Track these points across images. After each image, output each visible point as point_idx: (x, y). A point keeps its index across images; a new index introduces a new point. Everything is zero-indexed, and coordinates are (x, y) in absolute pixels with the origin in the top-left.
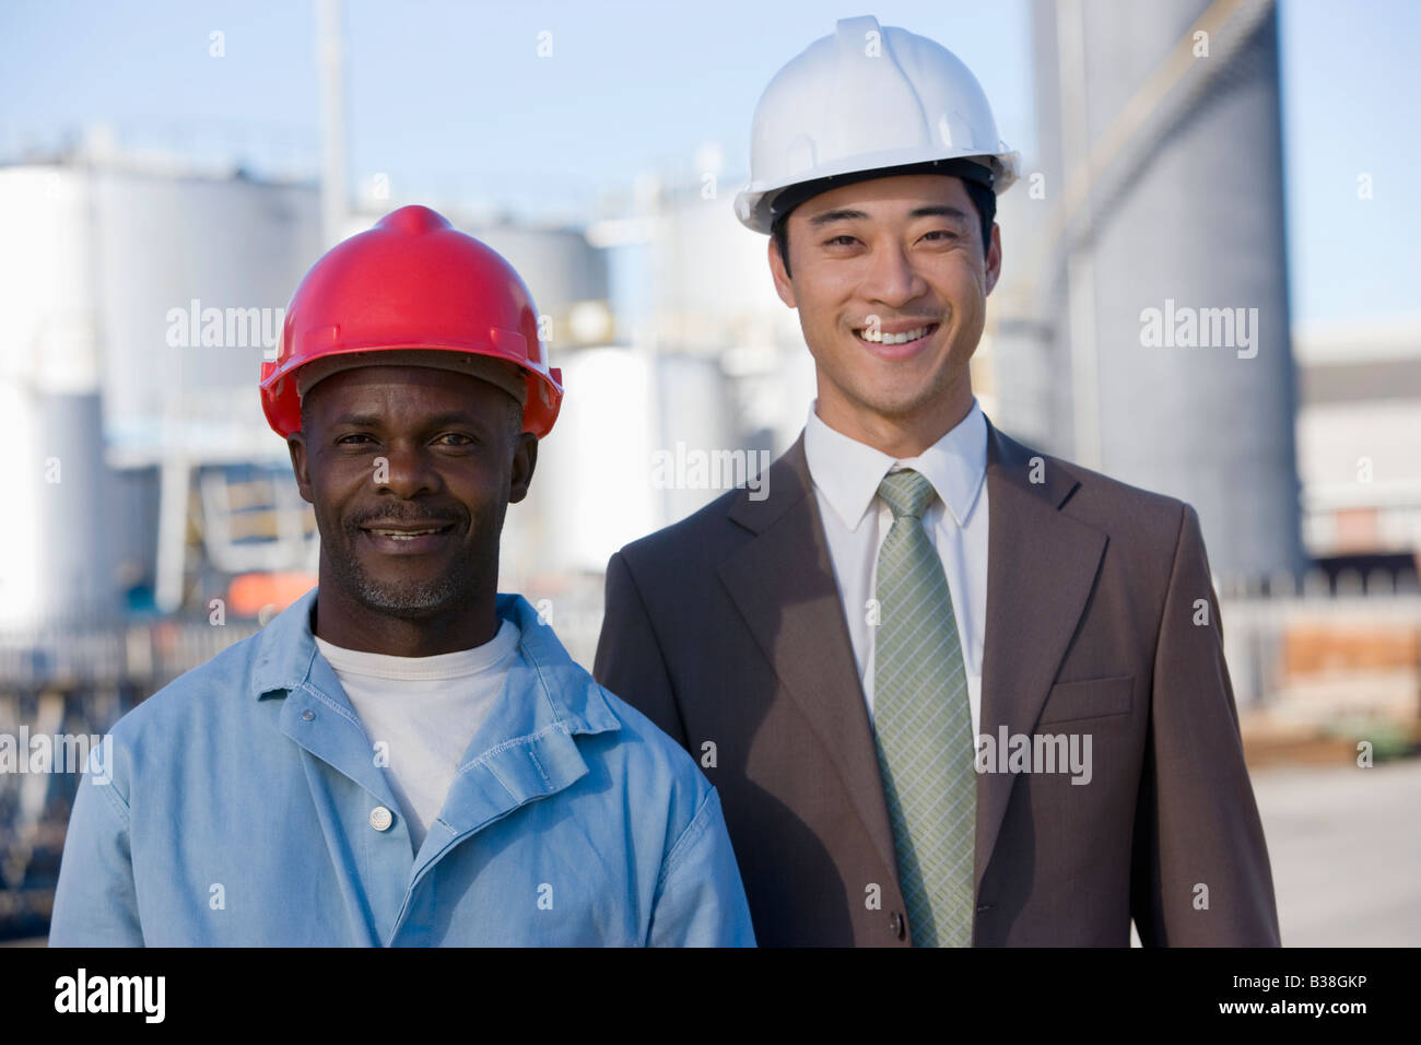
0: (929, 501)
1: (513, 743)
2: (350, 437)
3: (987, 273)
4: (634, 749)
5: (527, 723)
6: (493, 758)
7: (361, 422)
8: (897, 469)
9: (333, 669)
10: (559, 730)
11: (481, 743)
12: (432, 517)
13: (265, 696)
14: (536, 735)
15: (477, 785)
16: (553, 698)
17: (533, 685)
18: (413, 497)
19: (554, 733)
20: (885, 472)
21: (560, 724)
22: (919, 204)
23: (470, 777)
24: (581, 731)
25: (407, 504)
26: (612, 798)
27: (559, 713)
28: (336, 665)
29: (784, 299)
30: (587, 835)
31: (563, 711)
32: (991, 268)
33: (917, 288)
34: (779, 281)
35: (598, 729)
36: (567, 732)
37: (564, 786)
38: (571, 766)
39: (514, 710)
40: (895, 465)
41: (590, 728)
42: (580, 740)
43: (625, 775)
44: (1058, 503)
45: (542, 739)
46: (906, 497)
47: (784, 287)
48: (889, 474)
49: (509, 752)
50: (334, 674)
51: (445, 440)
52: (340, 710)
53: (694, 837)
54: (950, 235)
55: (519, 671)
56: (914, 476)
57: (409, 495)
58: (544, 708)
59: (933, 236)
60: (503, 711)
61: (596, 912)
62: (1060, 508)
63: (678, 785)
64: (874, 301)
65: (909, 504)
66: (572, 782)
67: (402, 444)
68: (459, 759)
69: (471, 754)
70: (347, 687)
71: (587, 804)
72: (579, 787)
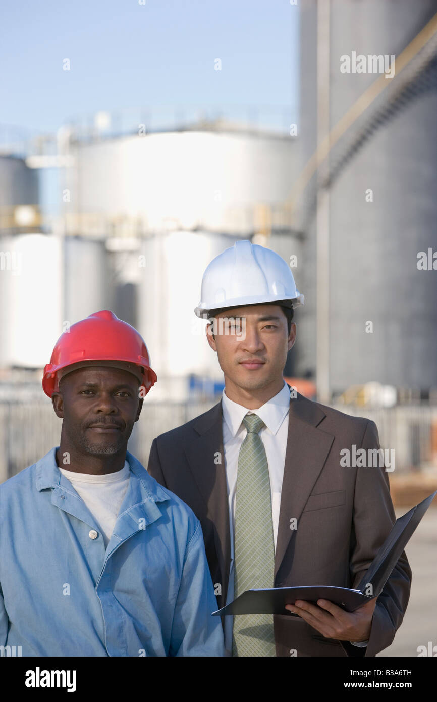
0: (261, 426)
1: (136, 505)
2: (85, 391)
3: (289, 342)
4: (174, 507)
5: (139, 498)
6: (131, 511)
7: (90, 386)
8: (249, 414)
9: (68, 480)
10: (150, 500)
11: (125, 506)
12: (115, 423)
13: (43, 491)
14: (143, 502)
15: (127, 522)
16: (146, 488)
17: (139, 483)
18: (109, 414)
19: (149, 502)
20: (245, 415)
21: (150, 498)
22: (261, 316)
23: (123, 518)
24: (158, 500)
25: (107, 417)
26: (169, 525)
27: (149, 494)
28: (68, 478)
29: (212, 347)
30: (162, 539)
31: (151, 493)
32: (291, 340)
33: (261, 347)
34: (211, 341)
35: (163, 500)
36: (153, 501)
37: (154, 521)
38: (156, 514)
39: (135, 493)
40: (249, 412)
41: (160, 499)
42: (158, 503)
43: (173, 517)
44: (316, 425)
45: (145, 504)
46: (252, 424)
47: (213, 343)
48: (246, 416)
49: (135, 508)
50: (69, 482)
51: (119, 394)
52: (73, 495)
53: (196, 539)
54: (275, 327)
55: (133, 479)
56: (256, 416)
57: (108, 413)
58: (144, 492)
59: (269, 327)
60: (132, 493)
61: (166, 567)
62: (316, 427)
63: (190, 519)
64: (245, 350)
65: (253, 427)
66: (156, 519)
67: (104, 394)
68: (117, 512)
69: (123, 510)
70: (75, 487)
71: (162, 527)
72: (158, 521)
